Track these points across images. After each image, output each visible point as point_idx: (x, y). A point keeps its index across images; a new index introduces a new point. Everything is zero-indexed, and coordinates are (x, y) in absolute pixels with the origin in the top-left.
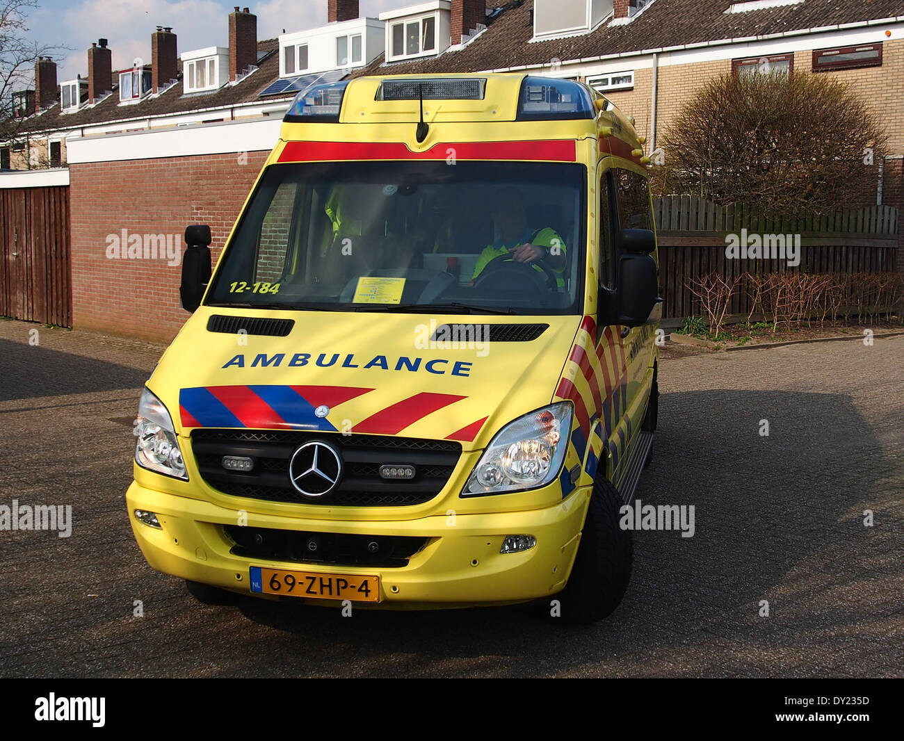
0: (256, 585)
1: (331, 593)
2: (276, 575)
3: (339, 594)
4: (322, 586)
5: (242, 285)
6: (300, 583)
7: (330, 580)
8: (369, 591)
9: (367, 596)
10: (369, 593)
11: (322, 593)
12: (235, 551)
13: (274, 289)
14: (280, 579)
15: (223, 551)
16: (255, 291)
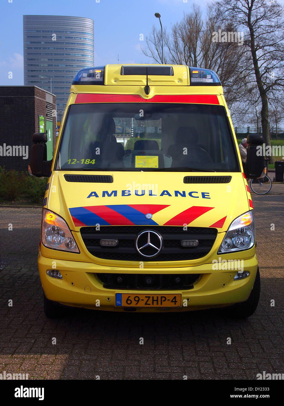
0: (118, 302)
1: (157, 304)
2: (129, 297)
3: (161, 304)
4: (153, 300)
5: (74, 161)
6: (142, 300)
7: (157, 297)
8: (177, 301)
9: (175, 304)
10: (176, 303)
11: (153, 304)
12: (105, 286)
13: (92, 162)
14: (132, 298)
15: (99, 286)
16: (82, 163)
